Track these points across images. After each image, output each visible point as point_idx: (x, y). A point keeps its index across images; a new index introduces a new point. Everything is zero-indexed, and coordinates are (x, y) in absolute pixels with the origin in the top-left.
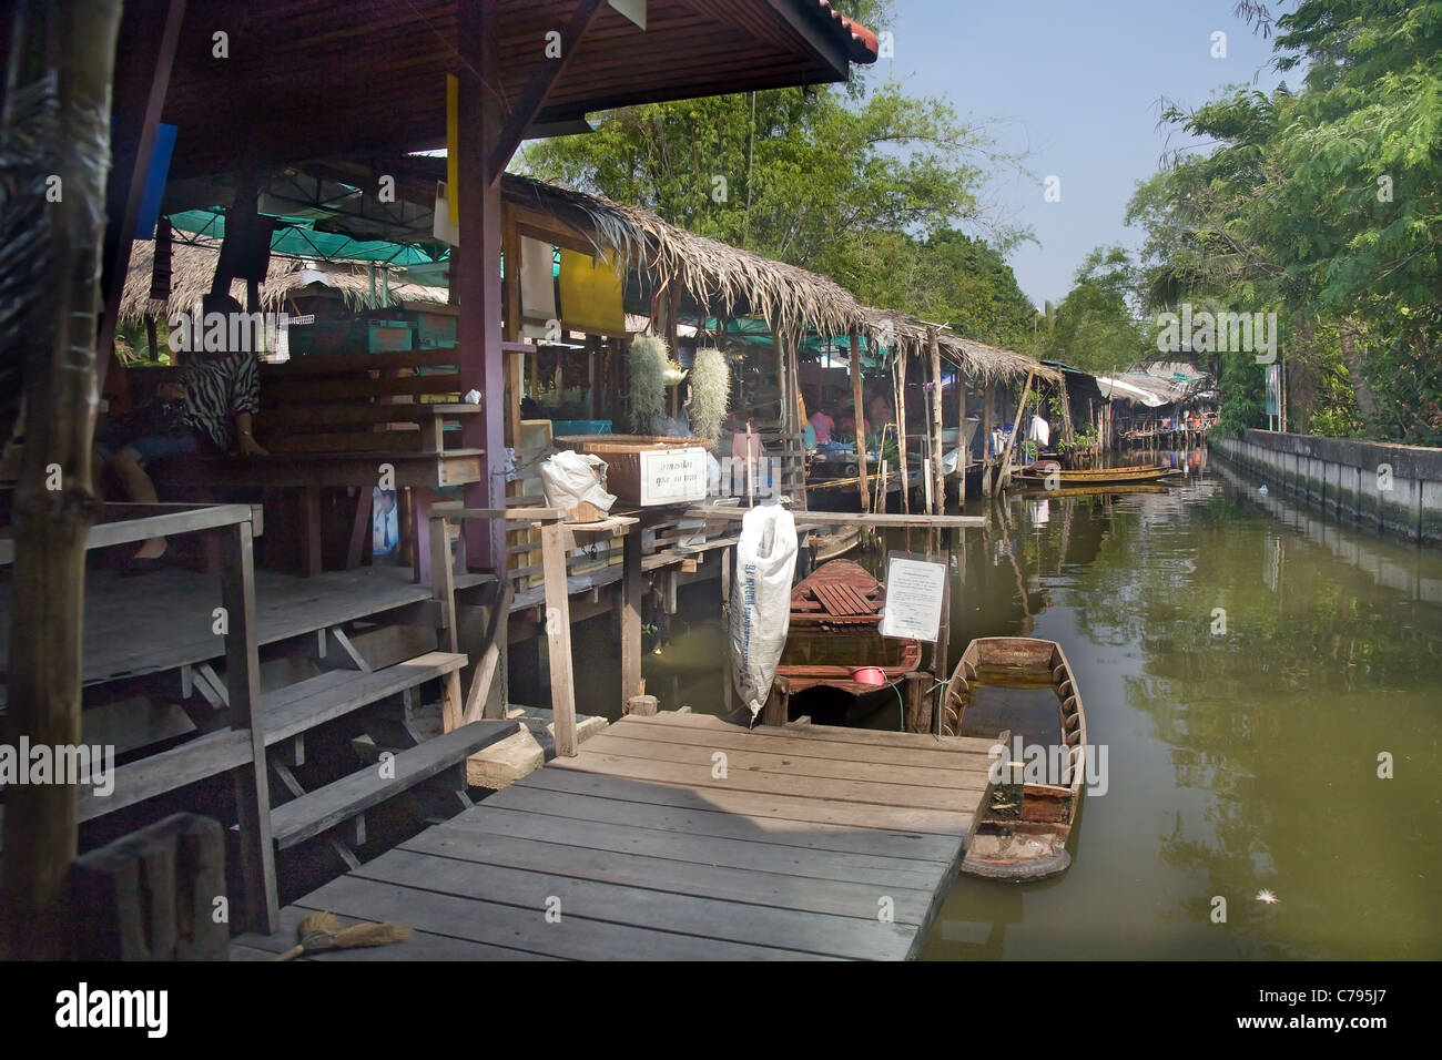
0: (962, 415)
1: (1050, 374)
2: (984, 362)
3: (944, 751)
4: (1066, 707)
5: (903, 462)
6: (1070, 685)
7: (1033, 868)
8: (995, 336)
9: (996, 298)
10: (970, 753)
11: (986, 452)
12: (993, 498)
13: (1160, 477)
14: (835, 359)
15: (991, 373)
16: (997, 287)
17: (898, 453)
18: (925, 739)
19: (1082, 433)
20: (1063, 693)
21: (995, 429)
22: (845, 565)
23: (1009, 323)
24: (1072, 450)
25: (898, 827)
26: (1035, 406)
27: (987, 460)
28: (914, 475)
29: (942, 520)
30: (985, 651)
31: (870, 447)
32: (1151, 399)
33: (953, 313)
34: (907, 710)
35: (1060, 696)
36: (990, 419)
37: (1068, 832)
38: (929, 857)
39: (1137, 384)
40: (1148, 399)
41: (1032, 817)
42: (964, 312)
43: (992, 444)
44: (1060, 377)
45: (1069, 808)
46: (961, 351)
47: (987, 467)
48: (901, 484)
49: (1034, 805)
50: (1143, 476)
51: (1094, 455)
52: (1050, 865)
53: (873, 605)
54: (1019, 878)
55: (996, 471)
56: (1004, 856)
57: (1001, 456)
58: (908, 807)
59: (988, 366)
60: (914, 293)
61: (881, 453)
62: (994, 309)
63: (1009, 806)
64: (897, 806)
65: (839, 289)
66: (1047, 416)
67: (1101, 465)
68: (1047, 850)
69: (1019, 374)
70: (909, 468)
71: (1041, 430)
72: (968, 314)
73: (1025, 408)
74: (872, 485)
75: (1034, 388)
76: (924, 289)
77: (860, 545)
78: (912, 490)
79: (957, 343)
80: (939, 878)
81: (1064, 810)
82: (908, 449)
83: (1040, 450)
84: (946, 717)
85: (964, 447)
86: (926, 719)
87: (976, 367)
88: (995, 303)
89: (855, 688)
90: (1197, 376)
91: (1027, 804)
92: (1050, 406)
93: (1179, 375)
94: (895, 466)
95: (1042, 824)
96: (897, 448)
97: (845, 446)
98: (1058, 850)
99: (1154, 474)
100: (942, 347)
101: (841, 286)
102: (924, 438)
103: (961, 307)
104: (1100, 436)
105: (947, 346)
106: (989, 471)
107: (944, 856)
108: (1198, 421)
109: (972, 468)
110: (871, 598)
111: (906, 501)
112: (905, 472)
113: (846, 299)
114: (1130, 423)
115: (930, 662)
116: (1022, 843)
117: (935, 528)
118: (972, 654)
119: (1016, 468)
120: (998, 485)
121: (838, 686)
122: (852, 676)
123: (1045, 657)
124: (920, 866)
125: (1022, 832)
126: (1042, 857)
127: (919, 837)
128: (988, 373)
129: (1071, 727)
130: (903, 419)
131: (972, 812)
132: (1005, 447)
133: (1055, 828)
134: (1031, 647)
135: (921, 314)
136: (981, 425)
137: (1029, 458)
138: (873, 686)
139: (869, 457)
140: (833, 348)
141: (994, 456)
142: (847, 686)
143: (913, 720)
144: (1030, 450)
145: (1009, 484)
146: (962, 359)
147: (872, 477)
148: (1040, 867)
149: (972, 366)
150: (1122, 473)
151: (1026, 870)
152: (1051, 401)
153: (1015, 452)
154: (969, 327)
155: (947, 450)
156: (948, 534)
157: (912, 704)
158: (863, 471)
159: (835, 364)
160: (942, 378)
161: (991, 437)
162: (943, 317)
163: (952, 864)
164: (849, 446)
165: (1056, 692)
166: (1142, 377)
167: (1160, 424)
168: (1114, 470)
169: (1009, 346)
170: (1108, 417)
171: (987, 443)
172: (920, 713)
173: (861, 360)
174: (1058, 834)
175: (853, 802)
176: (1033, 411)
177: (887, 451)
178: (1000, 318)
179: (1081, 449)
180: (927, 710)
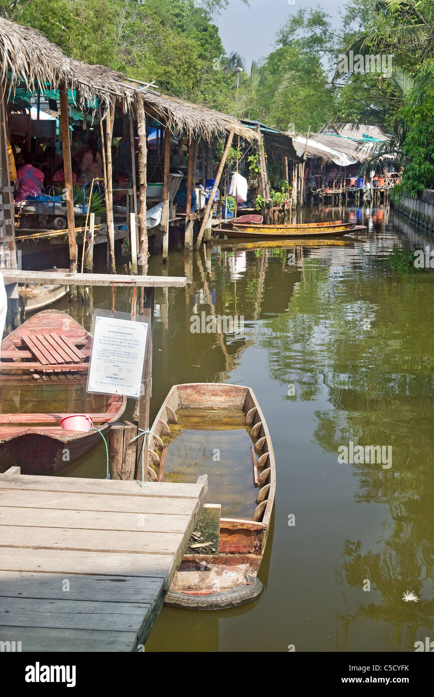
0: (166, 171)
1: (249, 134)
2: (189, 121)
3: (146, 496)
4: (258, 447)
5: (110, 216)
6: (261, 427)
7: (229, 596)
8: (199, 93)
9: (201, 56)
10: (171, 497)
11: (189, 206)
12: (195, 250)
13: (347, 232)
14: (44, 110)
15: (195, 132)
16: (202, 45)
17: (105, 206)
18: (129, 485)
19: (278, 190)
20: (255, 434)
21: (198, 185)
22: (53, 315)
23: (213, 82)
24: (268, 206)
25: (104, 571)
26: (235, 163)
27: (190, 215)
28: (120, 228)
29: (145, 280)
30: (185, 396)
31: (79, 200)
32: (342, 159)
33: (160, 69)
34: (112, 458)
35: (252, 437)
36: (193, 175)
37: (260, 562)
38: (133, 598)
39: (330, 144)
40: (338, 158)
41: (227, 550)
42: (170, 68)
43: (194, 199)
44: (259, 136)
45: (261, 540)
46: (166, 110)
47: (189, 221)
48: (108, 236)
49: (229, 538)
50: (331, 231)
51: (288, 210)
52: (244, 593)
53: (82, 354)
54: (217, 606)
55: (198, 224)
56: (204, 586)
57: (202, 211)
58: (114, 551)
59: (191, 125)
60: (123, 47)
61: (89, 206)
62: (199, 67)
63: (207, 544)
64: (103, 551)
65: (49, 45)
66: (245, 173)
67: (295, 219)
68: (242, 580)
69: (220, 133)
70: (116, 220)
71: (240, 185)
72: (174, 71)
73: (226, 166)
74: (79, 237)
75: (234, 146)
76: (132, 44)
77: (68, 295)
78: (118, 242)
79: (163, 101)
80: (141, 619)
81: (256, 542)
82: (115, 203)
83: (239, 205)
84: (149, 459)
85: (167, 202)
86: (130, 466)
87: (180, 126)
88: (200, 61)
89: (62, 435)
90: (384, 138)
91: (224, 538)
92: (249, 164)
93: (367, 137)
94: (102, 219)
95: (237, 555)
96: (104, 202)
97: (53, 198)
98: (252, 579)
99: (341, 229)
100: (148, 105)
101: (51, 41)
102: (130, 192)
103: (167, 63)
104: (294, 193)
105: (153, 104)
106: (191, 225)
107: (146, 597)
108: (382, 180)
109: (175, 222)
110: (79, 347)
111: (113, 253)
112: (111, 225)
113: (56, 54)
114: (321, 181)
115: (134, 409)
116: (219, 573)
117: (140, 288)
118: (174, 398)
119: (216, 222)
120: (200, 238)
121: (46, 433)
122: (59, 423)
123: (239, 401)
124: (126, 608)
125: (219, 563)
126: (237, 585)
127: (125, 581)
128: (191, 132)
129: (262, 465)
130: (110, 173)
131: (173, 554)
132: (207, 200)
133: (248, 559)
134: (227, 392)
135: (129, 69)
136: (184, 181)
137: (228, 212)
138: (80, 433)
139: (77, 210)
140: (42, 100)
141: (196, 211)
142: (55, 433)
143: (117, 468)
144: (231, 206)
145: (210, 237)
146: (168, 118)
147: (80, 229)
148: (236, 595)
149: (177, 125)
150: (312, 228)
151: (224, 598)
152: (250, 158)
153: (215, 207)
154: (175, 85)
155: (151, 205)
156: (151, 294)
157: (117, 453)
158: (71, 224)
159: (44, 116)
160: (148, 133)
161: (193, 192)
162: (150, 73)
163: (154, 604)
164: (57, 198)
165: (249, 433)
166: (334, 138)
167: (348, 182)
168: (306, 225)
169: (212, 104)
170: (302, 175)
171: (190, 197)
172: (124, 461)
173: (71, 113)
174: (251, 564)
175: (61, 549)
176: (233, 168)
177: (95, 204)
178: (205, 76)
179: (276, 204)
180: (131, 459)
